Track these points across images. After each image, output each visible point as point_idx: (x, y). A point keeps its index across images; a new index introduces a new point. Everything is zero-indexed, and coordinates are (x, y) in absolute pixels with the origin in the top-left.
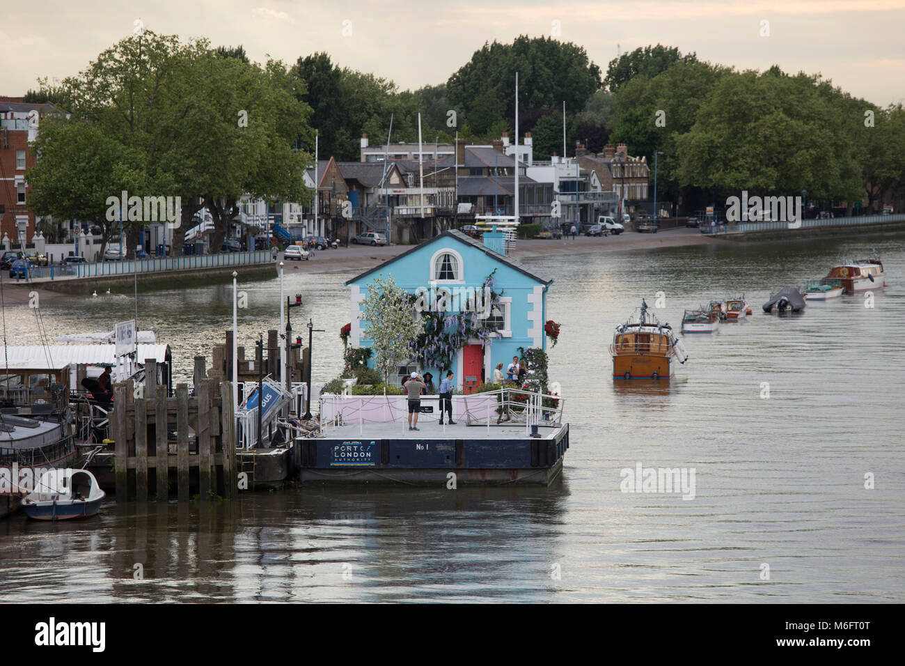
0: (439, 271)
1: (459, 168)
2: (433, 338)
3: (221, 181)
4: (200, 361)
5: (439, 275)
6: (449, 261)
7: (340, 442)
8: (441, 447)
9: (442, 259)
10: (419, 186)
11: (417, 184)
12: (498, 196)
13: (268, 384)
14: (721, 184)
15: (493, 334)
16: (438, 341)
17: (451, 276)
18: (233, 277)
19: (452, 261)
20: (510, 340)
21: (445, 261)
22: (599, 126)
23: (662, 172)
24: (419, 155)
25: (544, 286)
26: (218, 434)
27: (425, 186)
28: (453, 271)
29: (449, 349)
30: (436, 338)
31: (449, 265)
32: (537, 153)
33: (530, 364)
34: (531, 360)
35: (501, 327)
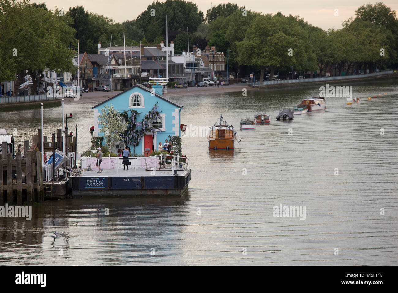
0: (133, 102)
1: (142, 57)
2: (131, 132)
3: (35, 62)
4: (27, 142)
5: (133, 104)
6: (137, 98)
7: (89, 178)
8: (134, 180)
9: (135, 97)
10: (124, 65)
11: (123, 64)
12: (159, 69)
13: (58, 153)
14: (256, 64)
15: (157, 130)
16: (133, 133)
17: (138, 105)
18: (41, 105)
19: (139, 98)
20: (165, 133)
21: (136, 98)
22: (203, 39)
23: (231, 59)
24: (124, 51)
25: (179, 109)
26: (35, 175)
27: (127, 65)
28: (139, 102)
29: (138, 137)
30: (132, 132)
31: (138, 100)
32: (176, 50)
33: (174, 143)
34: (174, 141)
35: (161, 127)
